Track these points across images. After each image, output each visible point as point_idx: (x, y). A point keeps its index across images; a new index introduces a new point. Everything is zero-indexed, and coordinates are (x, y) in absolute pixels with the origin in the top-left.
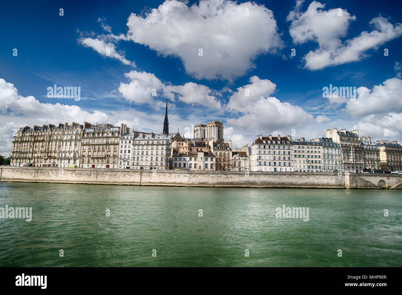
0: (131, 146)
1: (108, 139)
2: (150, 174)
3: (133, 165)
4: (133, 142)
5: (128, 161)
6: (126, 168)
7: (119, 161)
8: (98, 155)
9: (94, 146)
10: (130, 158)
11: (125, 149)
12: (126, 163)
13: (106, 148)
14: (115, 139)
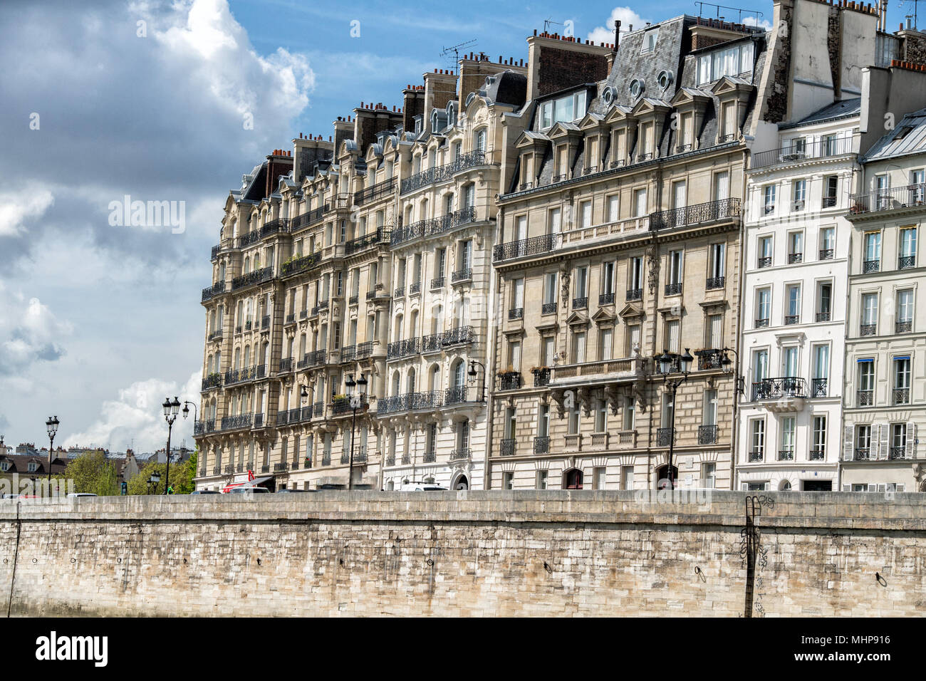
0: (844, 231)
1: (667, 184)
2: (832, 553)
3: (860, 458)
4: (863, 184)
5: (818, 409)
6: (796, 487)
7: (746, 415)
8: (598, 367)
9: (575, 274)
10: (834, 388)
11: (794, 275)
12: (802, 436)
13: (654, 283)
14: (717, 176)
